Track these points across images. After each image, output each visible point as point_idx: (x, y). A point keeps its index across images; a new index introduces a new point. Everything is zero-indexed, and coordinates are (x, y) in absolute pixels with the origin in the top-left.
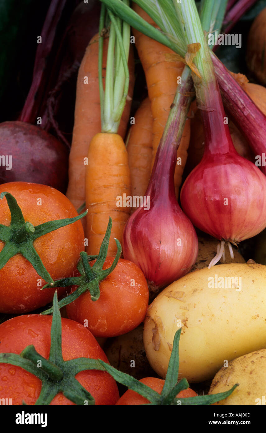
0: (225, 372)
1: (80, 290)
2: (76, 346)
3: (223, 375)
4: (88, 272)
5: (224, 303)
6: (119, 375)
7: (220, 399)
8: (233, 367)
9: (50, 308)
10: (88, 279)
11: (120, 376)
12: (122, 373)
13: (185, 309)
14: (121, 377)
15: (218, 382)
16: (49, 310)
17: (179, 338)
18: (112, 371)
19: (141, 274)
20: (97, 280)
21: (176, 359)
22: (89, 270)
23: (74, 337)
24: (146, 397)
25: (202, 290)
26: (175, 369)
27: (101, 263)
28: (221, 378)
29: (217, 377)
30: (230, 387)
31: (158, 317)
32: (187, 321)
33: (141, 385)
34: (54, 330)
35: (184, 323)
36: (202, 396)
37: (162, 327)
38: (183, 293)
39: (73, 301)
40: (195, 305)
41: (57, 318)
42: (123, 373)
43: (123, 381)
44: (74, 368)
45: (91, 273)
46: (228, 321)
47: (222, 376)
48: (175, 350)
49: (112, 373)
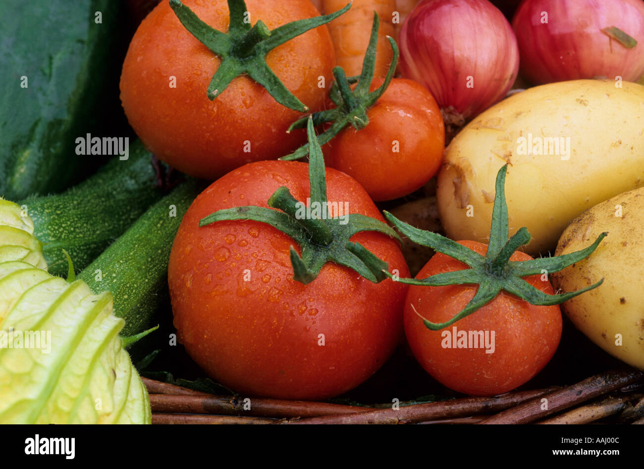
0: (580, 225)
1: (336, 125)
2: (346, 197)
3: (576, 229)
4: (348, 98)
5: (566, 125)
6: (417, 233)
7: (578, 259)
8: (592, 215)
9: (293, 153)
10: (347, 108)
11: (419, 236)
12: (421, 231)
13: (506, 139)
14: (422, 237)
15: (569, 240)
16: (292, 155)
17: (504, 180)
18: (406, 229)
19: (430, 97)
20: (362, 107)
21: (503, 208)
22: (348, 93)
23: (341, 185)
24: (465, 261)
25: (530, 111)
26: (502, 223)
27: (366, 84)
28: (573, 234)
29: (567, 233)
30: (593, 241)
31: (463, 157)
32: (511, 155)
33: (455, 246)
34: (313, 171)
35: (507, 159)
36: (548, 258)
37: (471, 171)
38: (500, 120)
39: (328, 141)
40: (521, 132)
41: (316, 153)
42: (423, 231)
43: (425, 242)
44: (348, 228)
45: (351, 99)
46: (574, 150)
47: (575, 231)
48: (499, 197)
49: (407, 232)
